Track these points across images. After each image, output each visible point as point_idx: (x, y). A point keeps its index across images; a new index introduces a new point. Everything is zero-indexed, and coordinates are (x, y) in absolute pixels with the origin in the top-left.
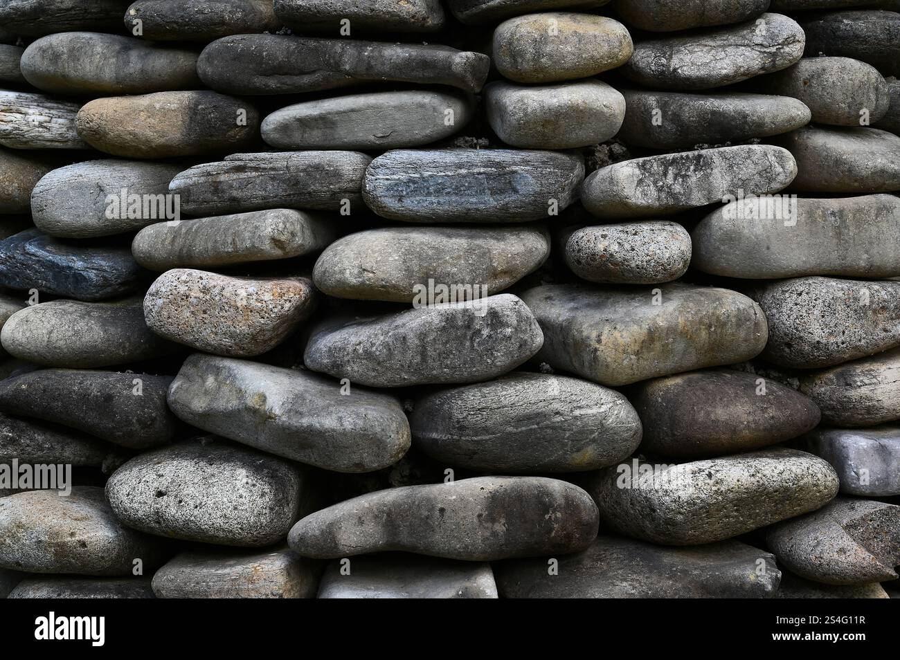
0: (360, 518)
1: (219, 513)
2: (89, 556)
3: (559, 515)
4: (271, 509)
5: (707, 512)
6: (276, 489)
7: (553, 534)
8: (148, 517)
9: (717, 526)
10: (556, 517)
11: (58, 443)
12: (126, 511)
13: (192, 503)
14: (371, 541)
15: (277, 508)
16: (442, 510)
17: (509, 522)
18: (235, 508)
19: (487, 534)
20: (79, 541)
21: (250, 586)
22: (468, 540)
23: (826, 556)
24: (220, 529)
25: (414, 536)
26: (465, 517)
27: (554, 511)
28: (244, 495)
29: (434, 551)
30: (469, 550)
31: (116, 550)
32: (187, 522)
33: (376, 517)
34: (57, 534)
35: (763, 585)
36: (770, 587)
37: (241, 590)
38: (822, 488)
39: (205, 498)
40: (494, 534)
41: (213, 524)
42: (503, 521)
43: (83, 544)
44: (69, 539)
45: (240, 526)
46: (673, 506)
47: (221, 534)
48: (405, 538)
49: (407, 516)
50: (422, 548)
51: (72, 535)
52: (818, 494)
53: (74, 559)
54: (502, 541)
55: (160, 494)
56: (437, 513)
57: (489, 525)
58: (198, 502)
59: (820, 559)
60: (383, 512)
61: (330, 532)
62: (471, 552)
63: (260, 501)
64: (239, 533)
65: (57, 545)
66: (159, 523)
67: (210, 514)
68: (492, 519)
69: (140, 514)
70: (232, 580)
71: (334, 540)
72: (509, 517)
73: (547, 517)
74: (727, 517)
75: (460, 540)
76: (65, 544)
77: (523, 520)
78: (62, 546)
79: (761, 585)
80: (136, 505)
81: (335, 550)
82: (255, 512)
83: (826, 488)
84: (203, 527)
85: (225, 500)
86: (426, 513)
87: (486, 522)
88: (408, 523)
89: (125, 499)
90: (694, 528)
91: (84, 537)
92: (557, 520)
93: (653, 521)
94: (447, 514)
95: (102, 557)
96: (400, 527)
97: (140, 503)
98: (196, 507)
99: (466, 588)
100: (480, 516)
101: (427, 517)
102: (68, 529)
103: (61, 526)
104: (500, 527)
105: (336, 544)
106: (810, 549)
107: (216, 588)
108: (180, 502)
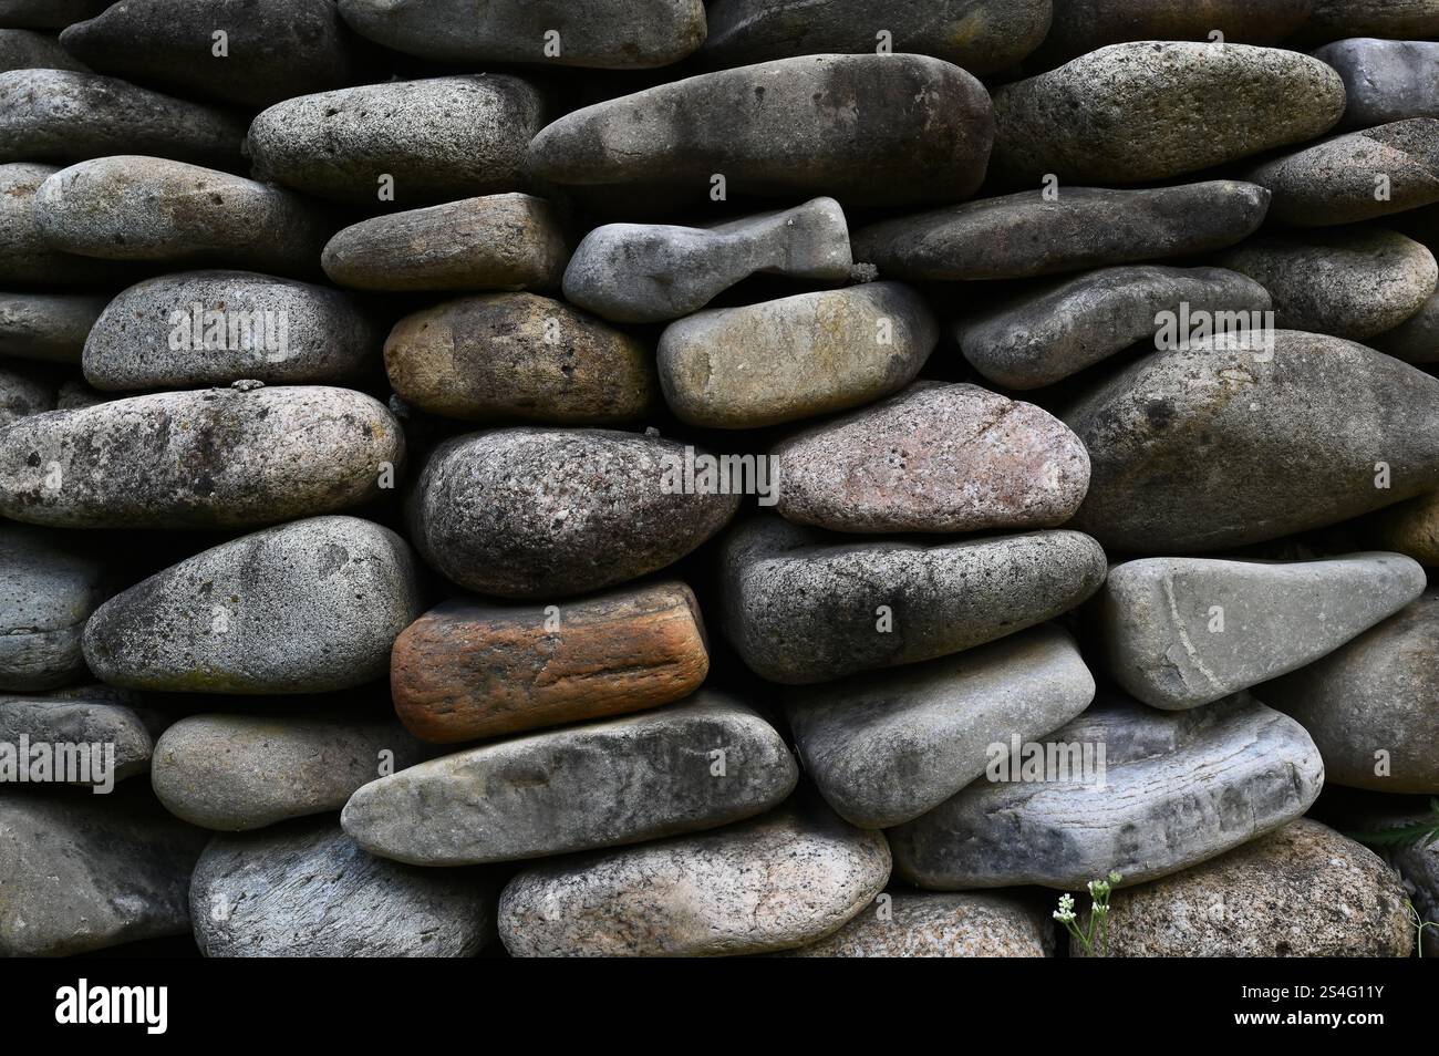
0: (636, 112)
1: (423, 120)
2: (226, 216)
3: (935, 96)
4: (501, 124)
5: (1156, 104)
6: (508, 100)
7: (928, 127)
8: (315, 142)
9: (1170, 137)
10: (931, 98)
11: (175, 106)
12: (281, 142)
13: (381, 112)
14: (654, 145)
15: (509, 124)
16: (760, 91)
17: (862, 107)
18: (447, 115)
19: (829, 124)
20: (211, 195)
21: (473, 218)
22: (800, 134)
23: (1336, 164)
24: (425, 144)
25: (719, 133)
26: (794, 100)
27: (929, 90)
28: (460, 99)
29: (749, 156)
30: (802, 152)
31: (268, 213)
32: (374, 138)
33: (660, 109)
34: (178, 186)
35: (1246, 197)
36: (1256, 200)
37: (459, 224)
38: (1323, 89)
39: (401, 104)
40: (840, 124)
41: (414, 136)
42: (852, 104)
43: (218, 199)
44: (196, 192)
45: (454, 140)
46: (1105, 92)
47: (427, 153)
48: (705, 138)
49: (707, 103)
50: (731, 154)
51: (200, 186)
52: (1317, 99)
53: (204, 222)
54: (852, 135)
55: (332, 112)
56: (753, 95)
57: (831, 110)
58: (391, 109)
59: (1328, 171)
60: (671, 101)
61: (591, 131)
62: (805, 154)
63: (483, 110)
64: (454, 153)
65: (178, 201)
66: (331, 151)
67: (410, 122)
68: (837, 103)
69: (303, 140)
70: (446, 215)
71: (598, 141)
72: (861, 96)
73: (918, 98)
74: (1185, 120)
75: (788, 135)
76: (189, 199)
77: (882, 102)
78: (185, 202)
79: (1242, 197)
80: (296, 130)
81: (600, 157)
82: (477, 122)
83: (1328, 91)
84: (399, 142)
85: (431, 103)
86: (737, 97)
87: (827, 105)
88: (709, 115)
89: (280, 125)
90: (1135, 135)
91: (219, 189)
92: (933, 103)
93: (1075, 123)
94: (768, 95)
95: (247, 221)
96: (696, 120)
97: (303, 125)
98: (388, 116)
99: (799, 215)
100: (817, 97)
101: (738, 103)
102: (194, 179)
103: (183, 175)
104: (849, 113)
105: (602, 148)
106: (1310, 163)
107: (421, 228)
108: (363, 114)
